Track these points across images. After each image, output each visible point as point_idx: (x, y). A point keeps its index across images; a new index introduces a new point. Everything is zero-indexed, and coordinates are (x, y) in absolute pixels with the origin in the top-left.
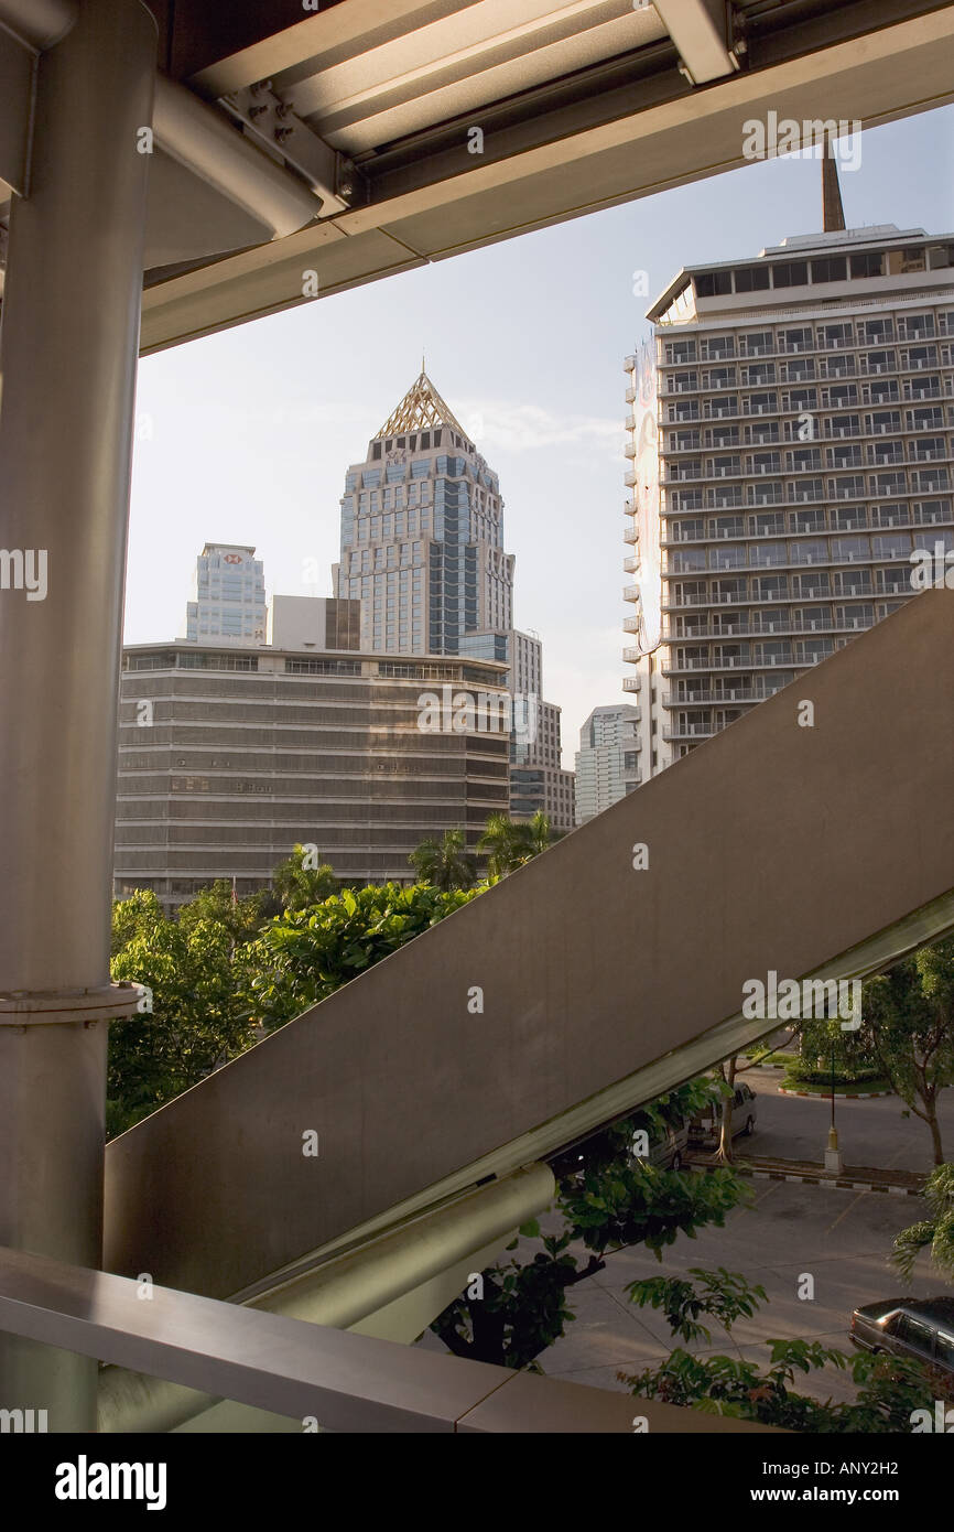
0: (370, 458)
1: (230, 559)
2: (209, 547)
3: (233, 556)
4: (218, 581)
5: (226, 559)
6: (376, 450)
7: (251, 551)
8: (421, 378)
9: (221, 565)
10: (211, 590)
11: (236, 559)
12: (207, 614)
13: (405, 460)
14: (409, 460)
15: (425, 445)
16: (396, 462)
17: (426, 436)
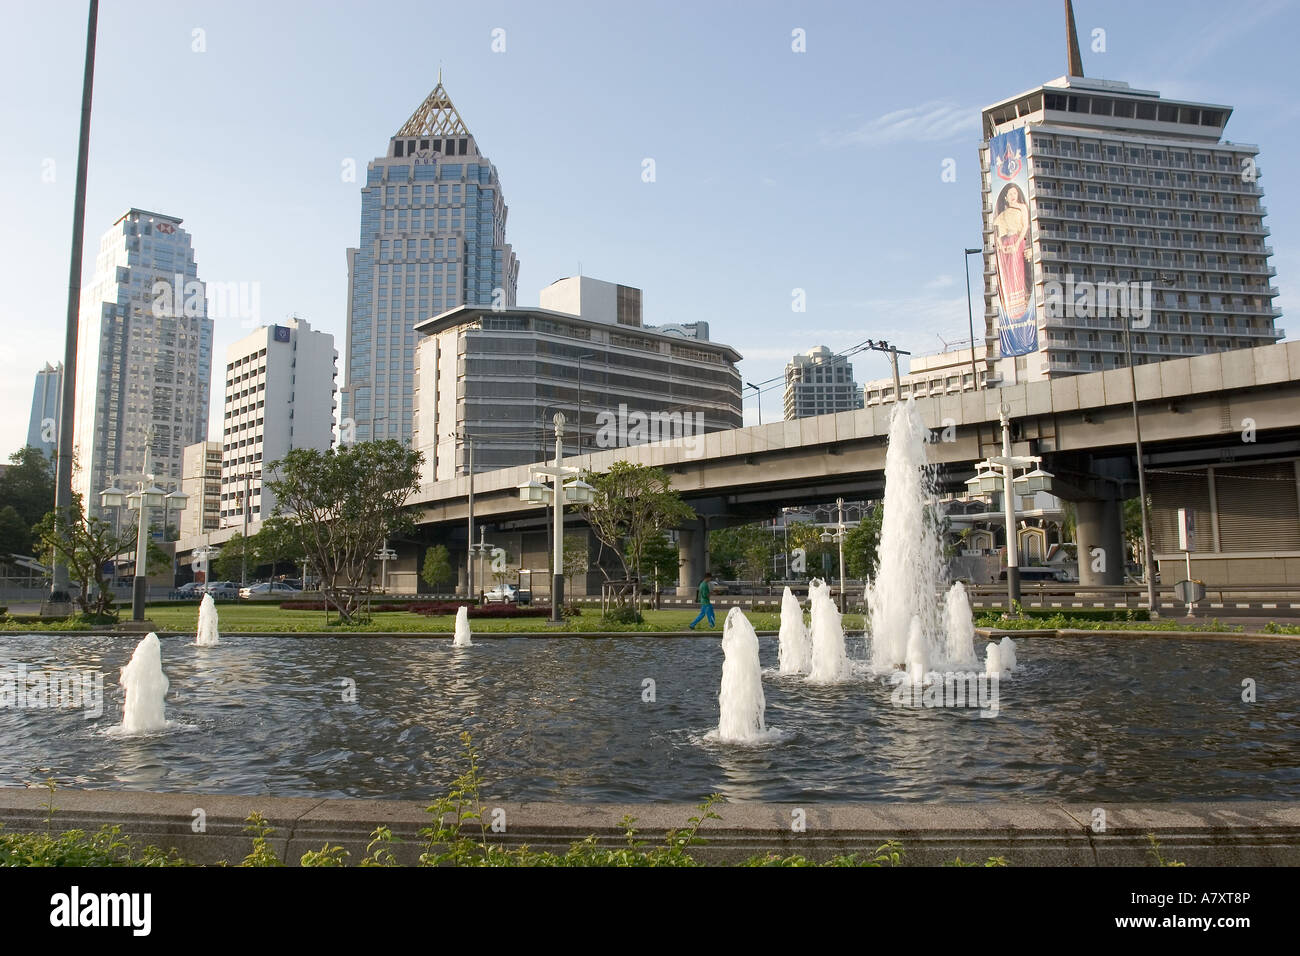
0: (393, 154)
1: (163, 228)
2: (134, 213)
3: (166, 226)
4: (149, 248)
5: (159, 227)
6: (398, 148)
7: (179, 222)
8: (437, 90)
9: (153, 232)
10: (142, 256)
11: (169, 229)
12: (139, 280)
13: (435, 161)
14: (439, 162)
15: (450, 151)
16: (426, 162)
17: (450, 143)
